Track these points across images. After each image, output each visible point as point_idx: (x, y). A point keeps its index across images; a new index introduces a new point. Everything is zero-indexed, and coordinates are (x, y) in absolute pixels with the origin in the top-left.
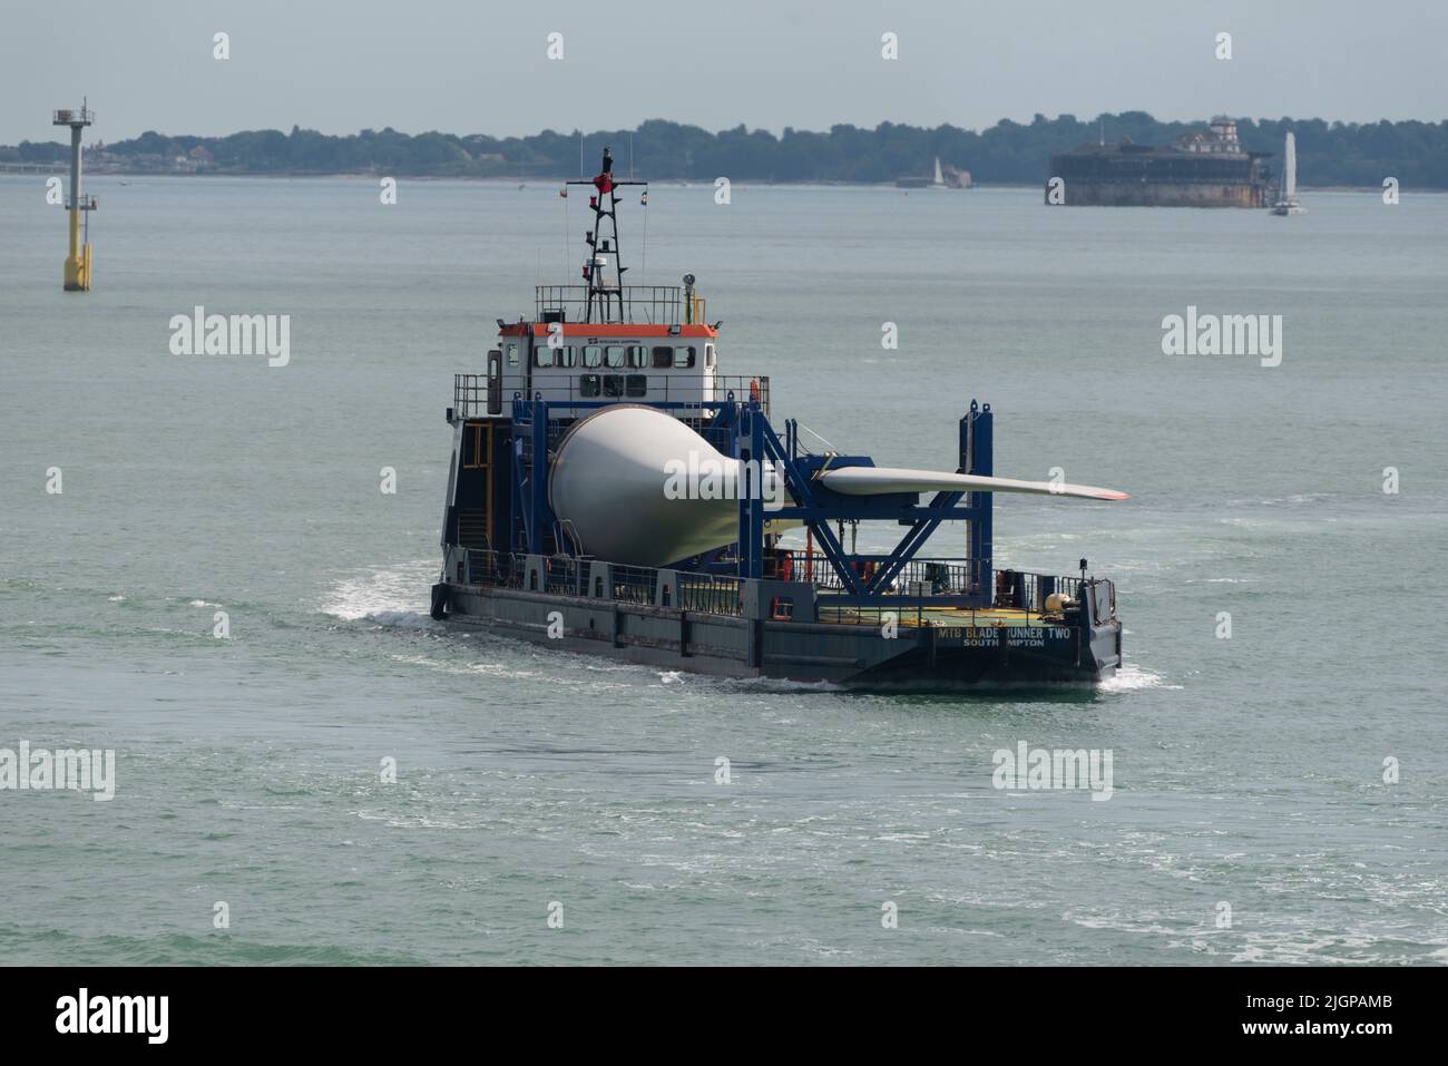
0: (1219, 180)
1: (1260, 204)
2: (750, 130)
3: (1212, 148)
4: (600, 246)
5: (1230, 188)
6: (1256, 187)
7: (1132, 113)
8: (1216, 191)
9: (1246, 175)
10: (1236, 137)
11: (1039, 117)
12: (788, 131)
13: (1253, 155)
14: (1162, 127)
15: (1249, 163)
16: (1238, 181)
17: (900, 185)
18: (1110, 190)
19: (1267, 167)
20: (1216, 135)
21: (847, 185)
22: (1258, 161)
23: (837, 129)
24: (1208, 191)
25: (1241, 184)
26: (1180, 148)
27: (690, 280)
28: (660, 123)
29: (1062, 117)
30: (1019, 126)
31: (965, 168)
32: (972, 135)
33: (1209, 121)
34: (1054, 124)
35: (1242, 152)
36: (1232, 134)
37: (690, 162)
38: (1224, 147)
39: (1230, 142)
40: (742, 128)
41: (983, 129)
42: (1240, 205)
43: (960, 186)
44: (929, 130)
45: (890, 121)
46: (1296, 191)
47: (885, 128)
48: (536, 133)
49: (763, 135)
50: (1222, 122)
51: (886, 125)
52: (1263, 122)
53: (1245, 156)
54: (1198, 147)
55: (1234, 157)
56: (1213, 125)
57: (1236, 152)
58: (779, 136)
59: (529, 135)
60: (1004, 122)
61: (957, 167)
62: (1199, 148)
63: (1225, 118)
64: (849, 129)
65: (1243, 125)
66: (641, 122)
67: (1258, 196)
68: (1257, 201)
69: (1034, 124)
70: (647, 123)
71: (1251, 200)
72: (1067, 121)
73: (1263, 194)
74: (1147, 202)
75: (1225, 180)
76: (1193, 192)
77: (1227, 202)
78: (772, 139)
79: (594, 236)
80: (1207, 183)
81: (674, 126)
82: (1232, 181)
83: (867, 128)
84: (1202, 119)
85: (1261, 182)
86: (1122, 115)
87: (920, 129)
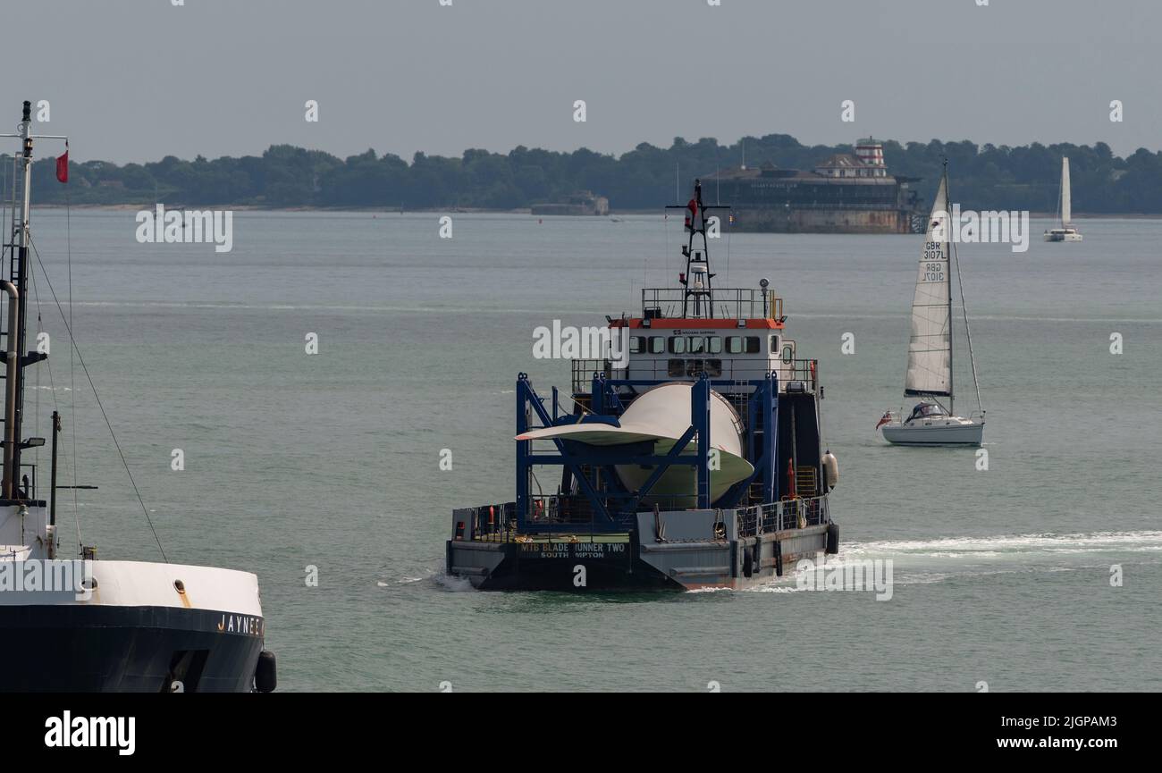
0: (865, 205)
1: (908, 231)
2: (380, 155)
3: (858, 172)
4: (693, 256)
5: (876, 214)
6: (903, 213)
7: (775, 136)
8: (863, 218)
9: (893, 200)
10: (882, 161)
11: (679, 141)
12: (419, 156)
13: (900, 180)
14: (806, 150)
15: (896, 188)
16: (885, 206)
17: (535, 211)
18: (753, 216)
19: (915, 192)
20: (861, 158)
21: (481, 211)
22: (905, 186)
23: (470, 154)
24: (854, 218)
25: (887, 210)
26: (825, 172)
27: (765, 282)
28: (286, 148)
29: (703, 140)
30: (658, 150)
31: (604, 195)
32: (610, 159)
33: (855, 145)
34: (696, 147)
35: (887, 176)
36: (879, 157)
37: (317, 189)
38: (870, 173)
39: (877, 167)
40: (372, 152)
41: (622, 153)
42: (887, 231)
43: (597, 213)
44: (565, 155)
45: (524, 145)
46: (1072, 217)
47: (519, 153)
48: (158, 159)
49: (392, 160)
50: (868, 145)
51: (521, 149)
52: (912, 145)
53: (892, 181)
54: (842, 172)
55: (880, 181)
56: (859, 148)
57: (883, 179)
58: (410, 161)
59: (150, 161)
60: (643, 147)
61: (594, 194)
62: (845, 174)
63: (871, 141)
64: (482, 154)
65: (890, 148)
66: (267, 148)
67: (905, 222)
68: (904, 227)
69: (672, 149)
70: (272, 148)
71: (898, 226)
72: (707, 145)
73: (911, 220)
74: (790, 229)
75: (871, 206)
76: (838, 218)
77: (874, 229)
78: (403, 164)
79: (688, 248)
80: (851, 209)
81: (301, 151)
82: (878, 206)
83: (501, 152)
84: (847, 143)
85: (908, 208)
86: (764, 138)
87: (556, 154)
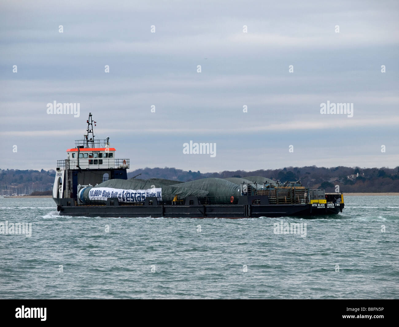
27: (108, 138)
79: (88, 129)
